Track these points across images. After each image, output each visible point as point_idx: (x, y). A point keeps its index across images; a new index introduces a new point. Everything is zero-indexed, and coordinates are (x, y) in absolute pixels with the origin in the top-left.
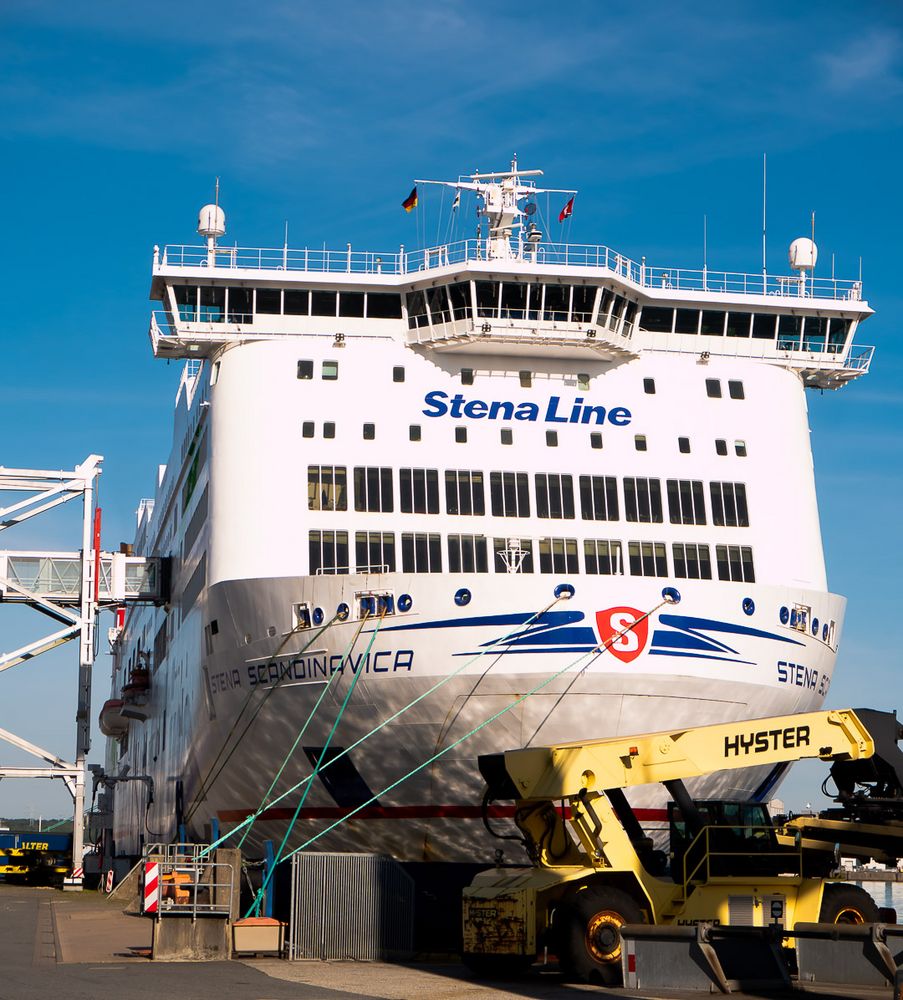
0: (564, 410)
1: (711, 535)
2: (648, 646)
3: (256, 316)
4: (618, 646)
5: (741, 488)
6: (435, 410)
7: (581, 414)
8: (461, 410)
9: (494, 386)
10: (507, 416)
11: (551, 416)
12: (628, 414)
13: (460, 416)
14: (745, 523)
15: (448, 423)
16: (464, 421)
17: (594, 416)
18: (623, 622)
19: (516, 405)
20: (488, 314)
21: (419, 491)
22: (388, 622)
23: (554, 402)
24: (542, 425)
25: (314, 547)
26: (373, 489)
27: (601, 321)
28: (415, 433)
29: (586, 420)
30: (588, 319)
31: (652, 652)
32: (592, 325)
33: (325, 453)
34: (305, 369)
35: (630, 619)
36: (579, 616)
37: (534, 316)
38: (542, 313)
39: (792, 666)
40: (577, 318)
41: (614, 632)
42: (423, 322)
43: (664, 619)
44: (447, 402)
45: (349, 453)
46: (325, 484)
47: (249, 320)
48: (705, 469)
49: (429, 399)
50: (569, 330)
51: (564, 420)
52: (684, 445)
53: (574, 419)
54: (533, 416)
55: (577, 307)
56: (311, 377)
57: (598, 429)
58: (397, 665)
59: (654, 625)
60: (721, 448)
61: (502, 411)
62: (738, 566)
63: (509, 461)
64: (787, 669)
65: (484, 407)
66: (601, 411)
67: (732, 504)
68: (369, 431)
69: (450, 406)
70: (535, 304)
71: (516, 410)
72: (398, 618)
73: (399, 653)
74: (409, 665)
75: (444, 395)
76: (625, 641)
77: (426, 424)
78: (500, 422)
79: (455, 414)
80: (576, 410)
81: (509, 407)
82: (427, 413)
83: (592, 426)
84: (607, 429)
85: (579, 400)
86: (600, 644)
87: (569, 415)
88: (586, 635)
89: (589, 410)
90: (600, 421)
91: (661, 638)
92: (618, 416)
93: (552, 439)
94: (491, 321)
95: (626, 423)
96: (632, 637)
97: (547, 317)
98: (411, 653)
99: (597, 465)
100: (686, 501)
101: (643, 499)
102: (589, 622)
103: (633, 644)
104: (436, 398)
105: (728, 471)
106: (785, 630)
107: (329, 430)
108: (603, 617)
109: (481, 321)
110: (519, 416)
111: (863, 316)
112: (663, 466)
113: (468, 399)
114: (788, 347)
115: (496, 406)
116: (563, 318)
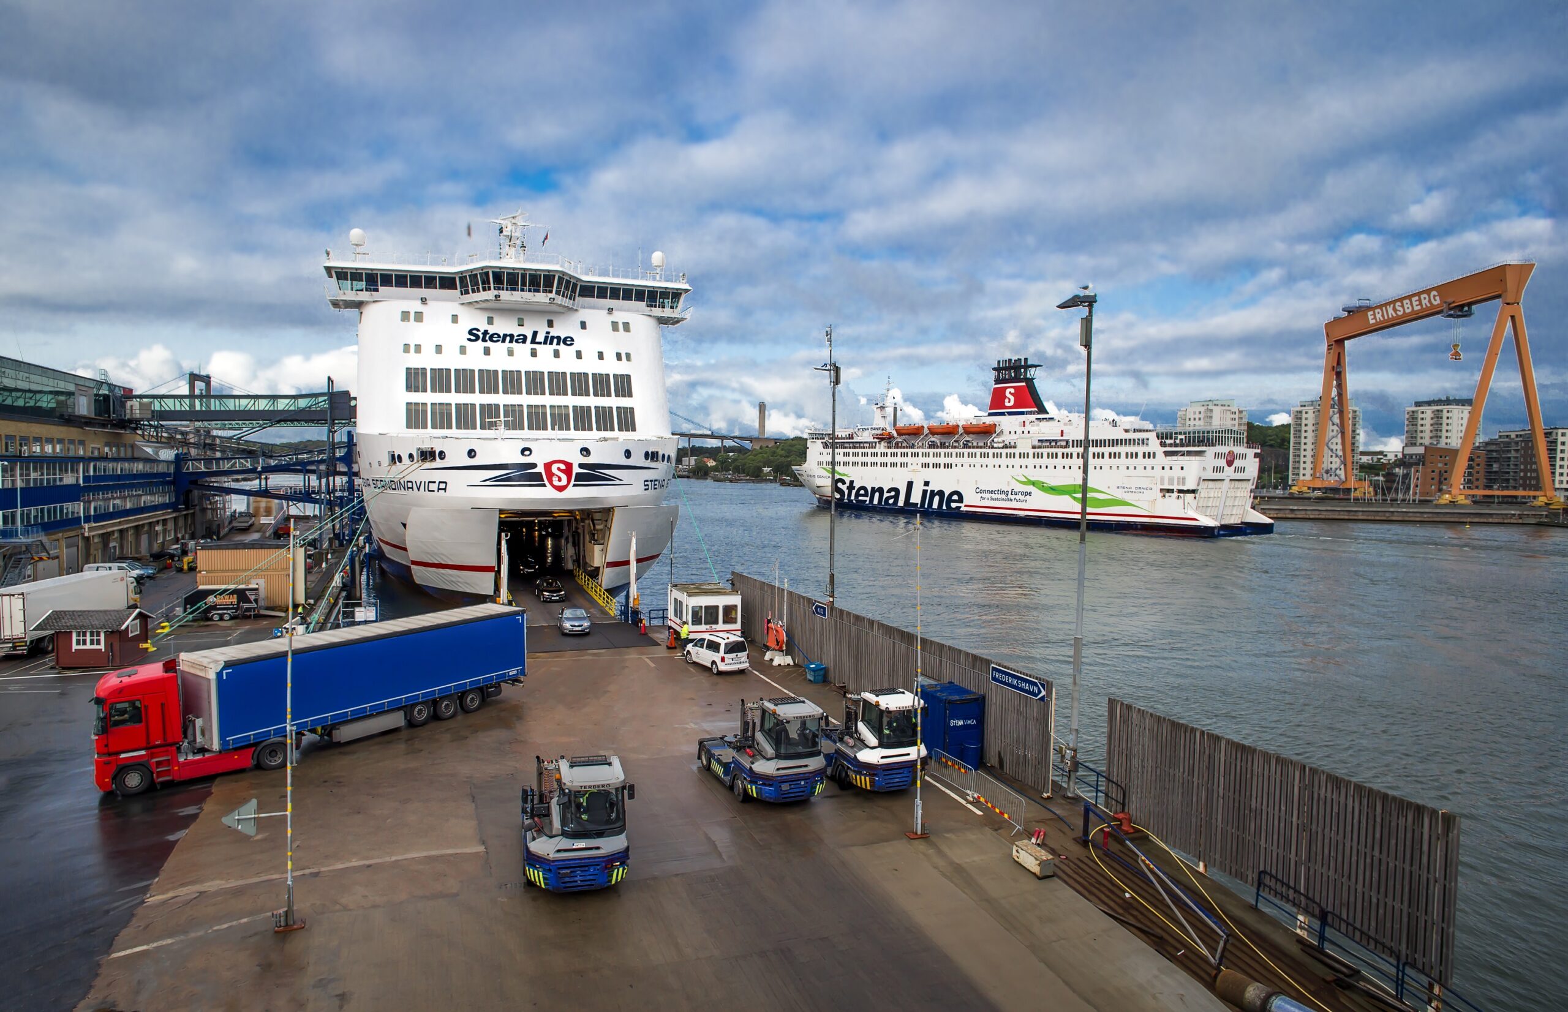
0: (540, 338)
1: (613, 402)
2: (573, 482)
3: (380, 288)
4: (556, 483)
5: (629, 376)
6: (473, 338)
7: (549, 340)
8: (487, 338)
9: (502, 326)
10: (511, 341)
11: (533, 341)
12: (572, 340)
13: (486, 341)
14: (630, 395)
15: (480, 344)
16: (489, 344)
17: (555, 341)
18: (559, 469)
19: (515, 335)
20: (499, 289)
21: (464, 380)
22: (434, 465)
23: (535, 334)
24: (528, 346)
25: (409, 411)
26: (441, 380)
27: (558, 293)
28: (463, 350)
29: (551, 343)
30: (551, 292)
31: (575, 485)
32: (553, 295)
33: (415, 361)
34: (405, 316)
35: (563, 467)
36: (534, 466)
37: (522, 290)
38: (527, 288)
39: (651, 481)
40: (545, 291)
41: (553, 474)
42: (467, 292)
43: (581, 466)
44: (480, 334)
45: (428, 361)
46: (415, 379)
47: (377, 290)
48: (611, 367)
49: (470, 332)
50: (541, 298)
51: (540, 343)
52: (601, 356)
53: (545, 343)
54: (524, 342)
55: (545, 286)
56: (409, 321)
57: (557, 347)
58: (439, 489)
59: (576, 470)
60: (619, 357)
61: (508, 339)
62: (627, 420)
63: (511, 364)
64: (649, 483)
65: (499, 336)
66: (559, 338)
67: (624, 386)
68: (439, 349)
69: (481, 336)
70: (523, 284)
71: (516, 338)
72: (438, 463)
73: (440, 482)
74: (445, 489)
75: (478, 330)
76: (560, 479)
77: (469, 344)
78: (507, 344)
79: (484, 340)
80: (546, 338)
81: (512, 336)
82: (469, 340)
83: (554, 346)
84: (562, 348)
85: (548, 333)
86: (546, 482)
87: (542, 340)
88: (538, 477)
89: (553, 338)
90: (558, 344)
91: (579, 477)
92: (568, 341)
93: (534, 354)
94: (501, 292)
95: (572, 344)
96: (564, 477)
97: (530, 291)
98: (446, 483)
99: (558, 366)
100: (601, 384)
101: (580, 383)
102: (540, 469)
103: (564, 482)
104: (474, 332)
105: (621, 368)
106: (649, 463)
107: (418, 349)
108: (548, 466)
109: (496, 292)
110: (517, 341)
111: (687, 291)
112: (590, 366)
113: (491, 332)
114: (651, 306)
115: (505, 336)
116: (538, 291)
